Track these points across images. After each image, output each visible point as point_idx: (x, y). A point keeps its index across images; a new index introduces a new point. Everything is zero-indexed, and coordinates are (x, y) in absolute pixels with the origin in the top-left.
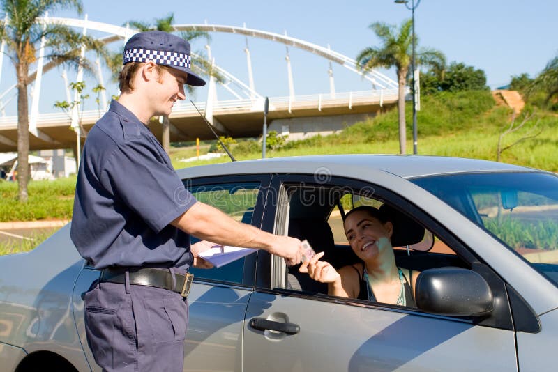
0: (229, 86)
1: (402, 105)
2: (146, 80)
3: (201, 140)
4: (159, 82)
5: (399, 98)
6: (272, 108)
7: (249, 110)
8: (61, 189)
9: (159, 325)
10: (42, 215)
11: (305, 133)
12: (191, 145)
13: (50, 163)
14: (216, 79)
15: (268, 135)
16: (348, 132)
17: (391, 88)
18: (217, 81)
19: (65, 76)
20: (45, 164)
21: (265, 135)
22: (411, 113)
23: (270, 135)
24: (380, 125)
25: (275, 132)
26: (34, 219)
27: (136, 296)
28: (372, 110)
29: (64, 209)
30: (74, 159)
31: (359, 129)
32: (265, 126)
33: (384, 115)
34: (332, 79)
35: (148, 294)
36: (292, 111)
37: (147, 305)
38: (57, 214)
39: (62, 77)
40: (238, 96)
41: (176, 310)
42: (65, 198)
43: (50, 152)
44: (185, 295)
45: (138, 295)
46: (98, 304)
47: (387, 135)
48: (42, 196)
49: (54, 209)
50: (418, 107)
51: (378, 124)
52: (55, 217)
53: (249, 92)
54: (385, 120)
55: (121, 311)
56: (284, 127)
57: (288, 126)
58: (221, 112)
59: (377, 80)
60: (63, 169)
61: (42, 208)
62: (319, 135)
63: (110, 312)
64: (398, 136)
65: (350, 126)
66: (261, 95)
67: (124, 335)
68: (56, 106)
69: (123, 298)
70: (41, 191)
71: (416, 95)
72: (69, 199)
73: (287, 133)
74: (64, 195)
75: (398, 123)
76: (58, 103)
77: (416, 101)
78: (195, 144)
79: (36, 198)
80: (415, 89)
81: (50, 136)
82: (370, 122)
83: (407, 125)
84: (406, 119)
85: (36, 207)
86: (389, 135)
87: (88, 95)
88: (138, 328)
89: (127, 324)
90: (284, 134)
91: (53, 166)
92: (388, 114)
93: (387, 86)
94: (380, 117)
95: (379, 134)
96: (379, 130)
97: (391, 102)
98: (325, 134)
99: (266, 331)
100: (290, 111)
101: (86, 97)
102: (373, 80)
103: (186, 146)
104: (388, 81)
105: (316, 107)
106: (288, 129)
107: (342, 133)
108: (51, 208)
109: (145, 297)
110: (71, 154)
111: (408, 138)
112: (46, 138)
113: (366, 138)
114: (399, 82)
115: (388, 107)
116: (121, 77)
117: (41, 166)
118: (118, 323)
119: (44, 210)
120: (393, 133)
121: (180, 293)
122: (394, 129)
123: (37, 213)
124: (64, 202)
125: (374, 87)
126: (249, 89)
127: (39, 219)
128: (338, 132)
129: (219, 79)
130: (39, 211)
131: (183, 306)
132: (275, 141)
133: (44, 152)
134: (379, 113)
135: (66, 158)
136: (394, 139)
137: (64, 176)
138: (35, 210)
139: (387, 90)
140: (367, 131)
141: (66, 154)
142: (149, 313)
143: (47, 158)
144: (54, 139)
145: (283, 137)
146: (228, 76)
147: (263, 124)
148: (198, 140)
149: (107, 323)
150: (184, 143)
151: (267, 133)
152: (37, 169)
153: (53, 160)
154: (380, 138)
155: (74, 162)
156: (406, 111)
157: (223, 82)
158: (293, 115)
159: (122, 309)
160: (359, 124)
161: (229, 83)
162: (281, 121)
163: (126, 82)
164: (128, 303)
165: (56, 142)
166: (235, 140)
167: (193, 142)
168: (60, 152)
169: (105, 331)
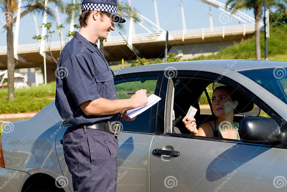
0: (142, 24)
1: (258, 34)
2: (95, 20)
3: (125, 60)
4: (101, 21)
5: (256, 29)
6: (171, 38)
7: (156, 40)
8: (35, 93)
9: (102, 150)
10: (24, 109)
11: (193, 54)
12: (118, 64)
13: (26, 77)
14: (134, 20)
15: (168, 56)
16: (222, 53)
17: (251, 23)
18: (135, 21)
19: (35, 19)
20: (23, 78)
21: (167, 56)
22: (264, 39)
23: (170, 56)
24: (243, 48)
25: (173, 54)
26: (19, 112)
27: (89, 134)
28: (238, 38)
29: (38, 105)
30: (42, 74)
31: (229, 51)
32: (166, 50)
33: (246, 41)
34: (211, 18)
35: (96, 134)
36: (184, 40)
37: (96, 139)
38: (33, 109)
39: (33, 20)
40: (148, 30)
41: (110, 142)
42: (38, 99)
43: (25, 70)
44: (116, 135)
45: (90, 134)
46: (70, 140)
47: (248, 54)
48: (24, 97)
49: (32, 105)
50: (268, 36)
51: (242, 47)
52: (32, 111)
53: (156, 28)
54: (247, 44)
55: (82, 143)
56: (179, 51)
57: (182, 50)
58: (138, 41)
59: (242, 18)
60: (34, 81)
61: (24, 105)
62: (203, 56)
63: (76, 143)
64: (256, 55)
65: (223, 49)
66: (164, 30)
67: (83, 155)
68: (34, 38)
69: (83, 136)
70: (22, 95)
71: (266, 27)
72: (41, 99)
73: (181, 55)
74: (37, 97)
75: (255, 46)
76: (35, 36)
77: (267, 31)
78: (121, 63)
79: (20, 99)
80: (266, 23)
81: (26, 60)
82: (236, 46)
83: (262, 48)
84: (260, 43)
85: (20, 104)
86: (250, 54)
87: (54, 31)
88: (91, 151)
89: (85, 150)
90: (179, 55)
91: (28, 80)
92: (249, 40)
93: (248, 22)
94: (243, 43)
95: (243, 54)
96: (243, 51)
97: (251, 33)
98: (206, 55)
99: (162, 156)
100: (183, 40)
101: (53, 32)
102: (239, 18)
103: (115, 65)
104: (249, 18)
105: (201, 37)
106: (182, 52)
107: (218, 54)
108: (30, 105)
109: (94, 135)
110: (40, 71)
111: (262, 57)
112: (23, 61)
113: (234, 57)
114: (255, 18)
115: (249, 36)
116: (81, 18)
117: (20, 79)
118: (81, 149)
119: (25, 106)
120: (252, 53)
121: (113, 134)
122: (253, 51)
123: (21, 108)
124: (38, 101)
125: (240, 22)
126: (156, 26)
127: (21, 112)
128: (215, 53)
129: (136, 20)
130: (22, 106)
131: (115, 141)
132: (173, 60)
133: (22, 70)
134: (243, 40)
135: (36, 74)
136: (253, 57)
137: (35, 86)
138: (19, 106)
139: (249, 24)
140: (235, 52)
141: (37, 71)
142: (96, 143)
143: (23, 74)
144: (28, 61)
145: (179, 57)
146: (142, 18)
147: (165, 48)
148: (123, 60)
149: (75, 149)
150: (113, 62)
151: (168, 55)
152: (18, 82)
153: (28, 75)
154: (244, 57)
155: (42, 77)
156: (261, 39)
157: (139, 22)
158: (185, 43)
159: (82, 141)
160: (229, 48)
161: (143, 22)
162: (177, 47)
163: (83, 21)
164: (85, 138)
165: (30, 63)
166: (147, 60)
167: (120, 62)
168: (33, 70)
169: (74, 154)
